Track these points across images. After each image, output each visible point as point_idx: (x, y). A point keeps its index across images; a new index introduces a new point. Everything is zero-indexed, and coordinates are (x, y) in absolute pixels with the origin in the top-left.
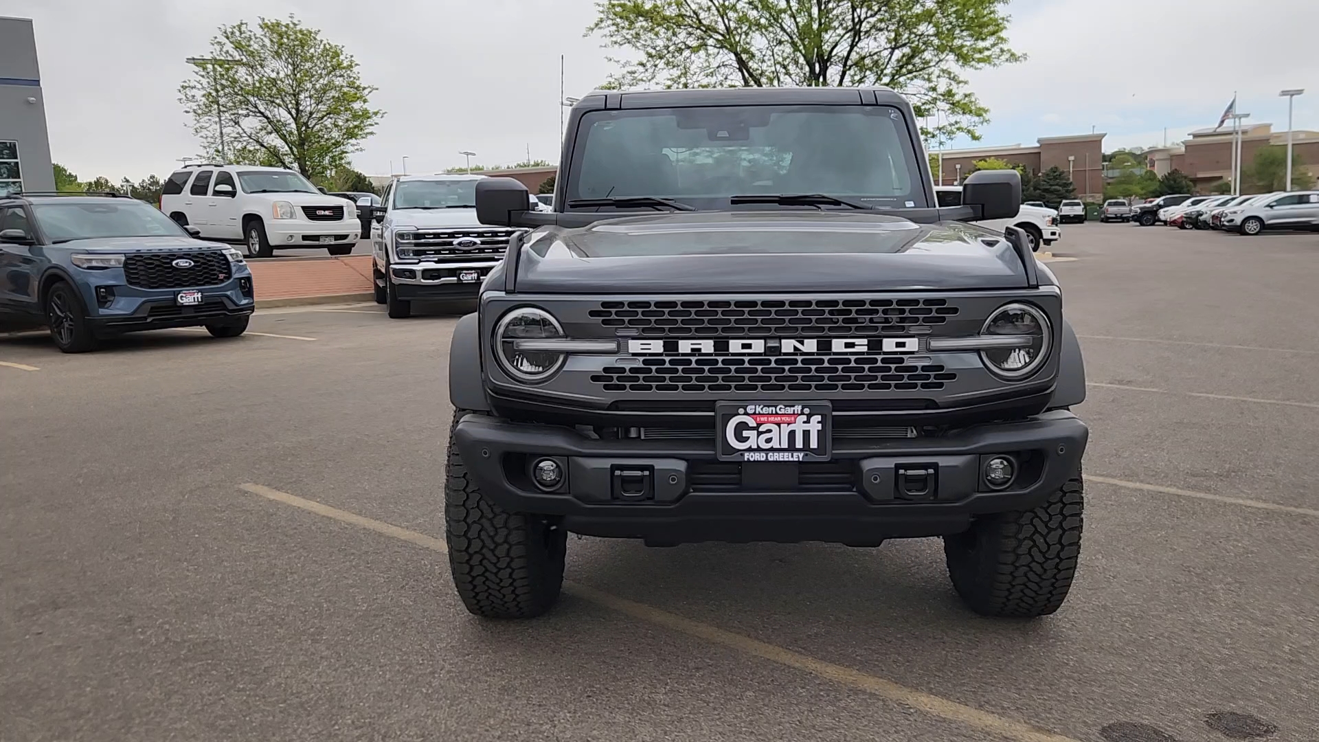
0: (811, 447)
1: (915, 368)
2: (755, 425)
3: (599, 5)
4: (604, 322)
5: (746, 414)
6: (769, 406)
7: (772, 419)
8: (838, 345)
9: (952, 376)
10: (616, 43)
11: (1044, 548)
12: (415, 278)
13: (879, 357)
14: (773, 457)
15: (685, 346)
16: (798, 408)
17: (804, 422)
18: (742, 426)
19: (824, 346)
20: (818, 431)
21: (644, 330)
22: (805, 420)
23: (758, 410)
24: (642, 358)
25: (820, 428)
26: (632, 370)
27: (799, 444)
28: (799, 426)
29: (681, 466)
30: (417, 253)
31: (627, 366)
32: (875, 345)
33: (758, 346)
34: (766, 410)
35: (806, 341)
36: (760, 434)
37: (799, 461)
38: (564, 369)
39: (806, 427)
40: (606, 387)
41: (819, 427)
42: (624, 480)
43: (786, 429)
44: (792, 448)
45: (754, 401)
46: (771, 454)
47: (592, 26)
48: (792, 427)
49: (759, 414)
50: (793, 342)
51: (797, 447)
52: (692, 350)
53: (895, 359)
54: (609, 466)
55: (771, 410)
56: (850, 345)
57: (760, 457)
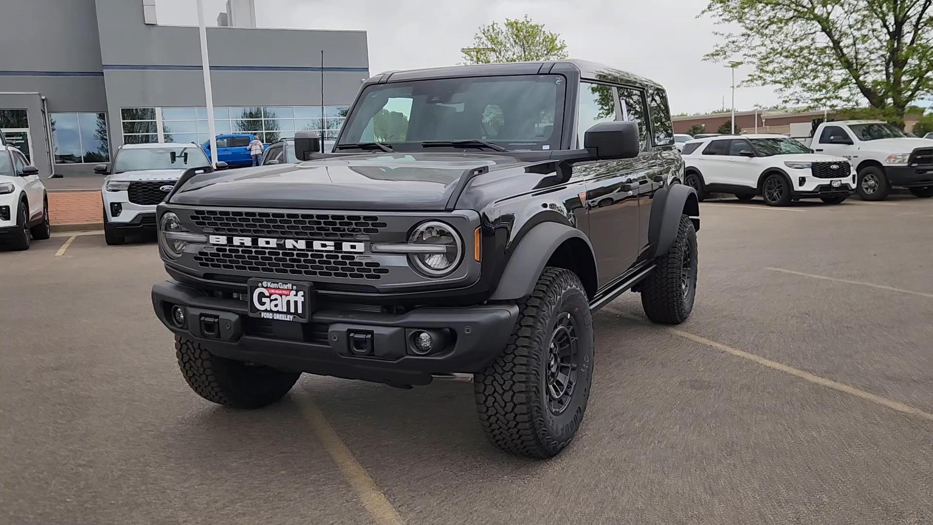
0: (298, 312)
1: (361, 264)
2: (268, 295)
4: (198, 223)
5: (262, 287)
6: (274, 283)
7: (277, 292)
8: (317, 245)
9: (386, 271)
13: (340, 255)
14: (278, 317)
15: (237, 241)
16: (290, 286)
17: (295, 295)
18: (261, 295)
19: (309, 245)
20: (302, 302)
21: (217, 229)
22: (295, 294)
23: (269, 284)
24: (216, 247)
25: (303, 300)
26: (211, 254)
27: (292, 310)
29: (234, 318)
31: (209, 252)
32: (338, 246)
33: (273, 243)
34: (273, 285)
35: (299, 241)
36: (271, 301)
37: (290, 321)
39: (296, 298)
40: (200, 264)
42: (205, 323)
43: (285, 299)
44: (288, 312)
45: (267, 279)
46: (275, 314)
48: (288, 298)
49: (270, 288)
50: (292, 241)
52: (241, 243)
53: (349, 256)
54: (199, 314)
55: (275, 285)
56: (324, 246)
57: (269, 316)
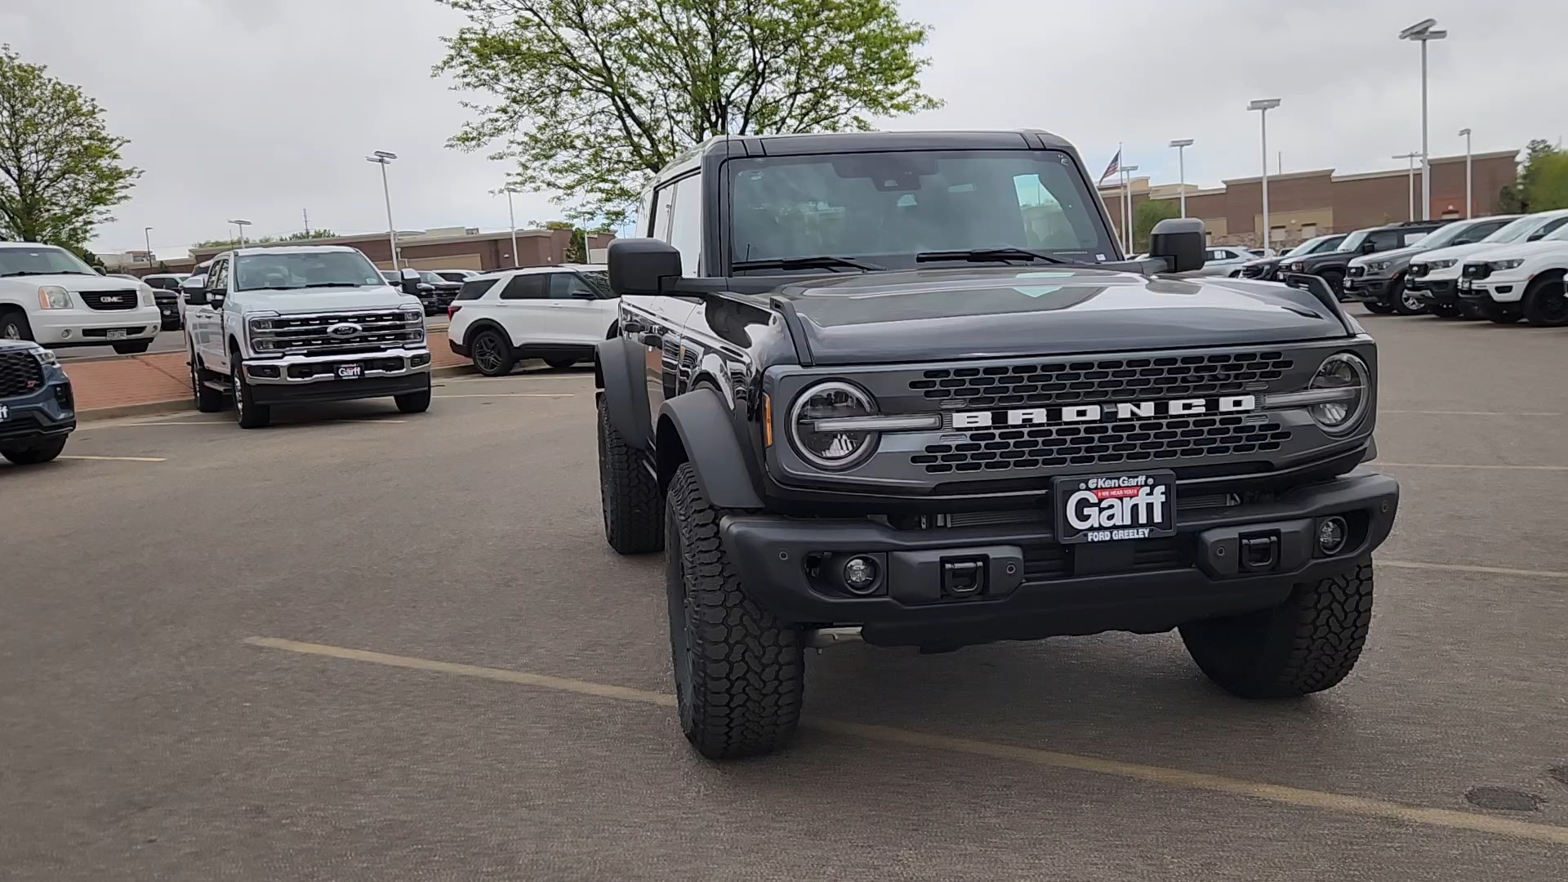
0: (1156, 521)
1: (1253, 428)
2: (1097, 501)
3: (445, 40)
4: (927, 394)
5: (1088, 489)
6: (1111, 479)
7: (1114, 493)
8: (1176, 407)
9: (1287, 435)
10: (468, 84)
11: (1341, 616)
12: (279, 375)
13: (1217, 418)
14: (1119, 535)
15: (1015, 417)
16: (1141, 479)
17: (1148, 494)
18: (1083, 503)
19: (1161, 408)
20: (1162, 503)
21: (972, 401)
22: (1149, 491)
23: (1101, 483)
24: (969, 433)
25: (1164, 500)
26: (958, 447)
27: (1143, 519)
28: (1142, 499)
29: (1014, 553)
30: (278, 345)
31: (953, 443)
32: (1212, 405)
33: (1093, 413)
34: (1109, 484)
35: (1143, 404)
36: (1101, 510)
37: (1145, 539)
38: (879, 451)
39: (1150, 499)
40: (928, 469)
41: (1163, 498)
42: (954, 571)
43: (1128, 503)
45: (1098, 474)
46: (1115, 532)
47: (440, 64)
48: (1134, 501)
49: (1102, 488)
50: (1130, 406)
51: (1140, 522)
52: (1024, 420)
53: (1232, 419)
54: (938, 559)
55: (1113, 483)
56: (1187, 407)
57: (1104, 536)
